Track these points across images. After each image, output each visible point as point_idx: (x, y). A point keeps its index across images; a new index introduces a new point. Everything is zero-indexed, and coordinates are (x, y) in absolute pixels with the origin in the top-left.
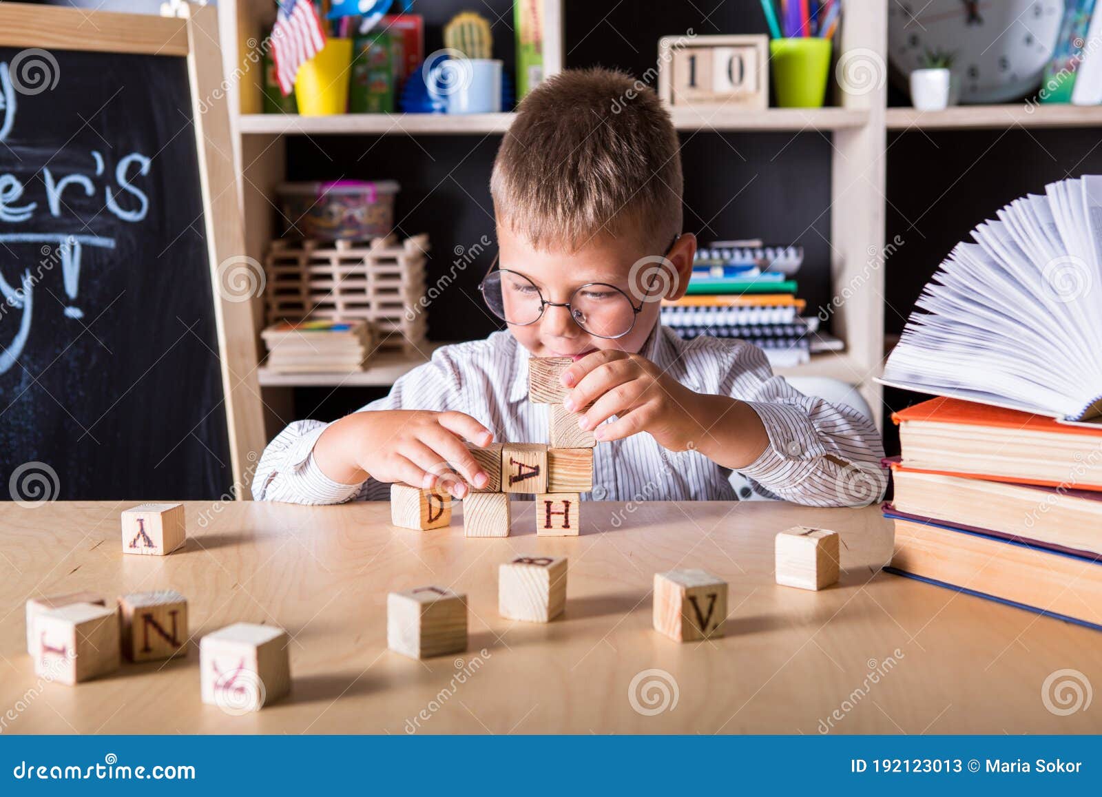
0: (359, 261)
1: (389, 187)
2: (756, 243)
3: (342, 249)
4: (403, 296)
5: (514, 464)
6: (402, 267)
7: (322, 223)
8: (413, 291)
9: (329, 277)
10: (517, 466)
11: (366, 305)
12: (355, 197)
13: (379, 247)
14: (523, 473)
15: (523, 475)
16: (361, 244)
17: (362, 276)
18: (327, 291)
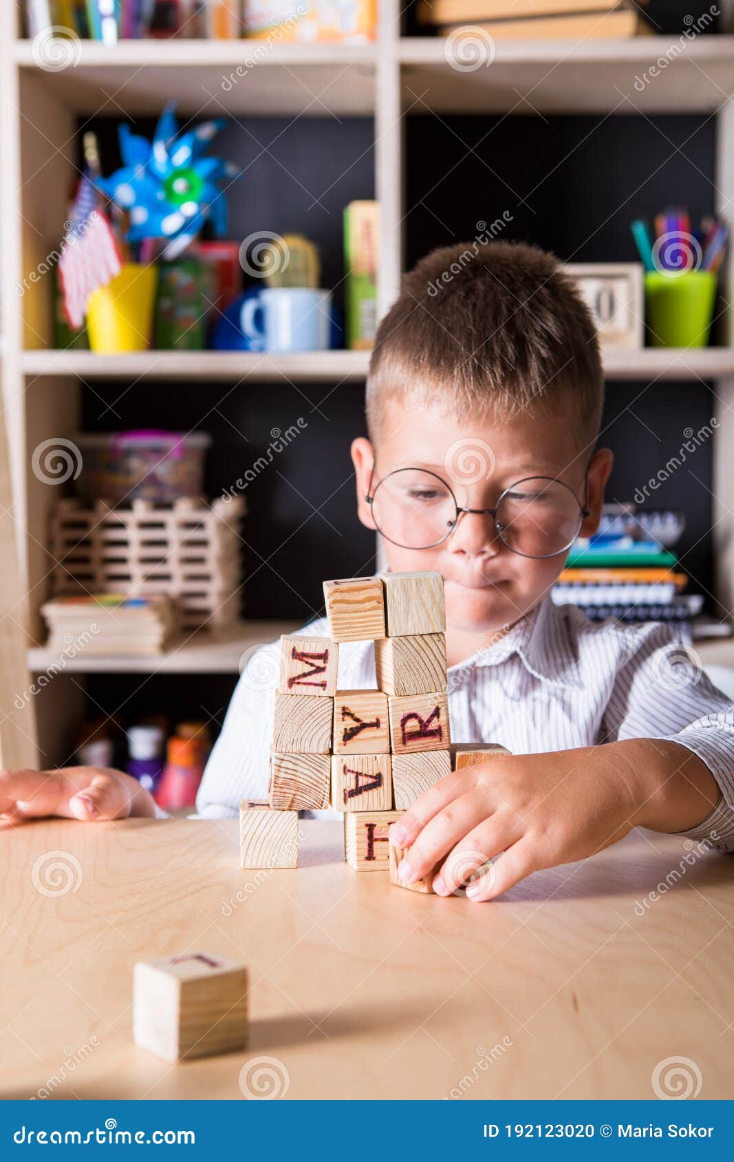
0: (160, 525)
1: (197, 441)
2: (627, 508)
3: (141, 510)
4: (212, 567)
5: (349, 774)
6: (211, 533)
7: (119, 480)
8: (224, 560)
9: (124, 543)
10: (353, 776)
11: (166, 577)
12: (159, 452)
13: (184, 509)
14: (360, 784)
15: (361, 787)
16: (163, 505)
17: (162, 543)
18: (123, 561)
